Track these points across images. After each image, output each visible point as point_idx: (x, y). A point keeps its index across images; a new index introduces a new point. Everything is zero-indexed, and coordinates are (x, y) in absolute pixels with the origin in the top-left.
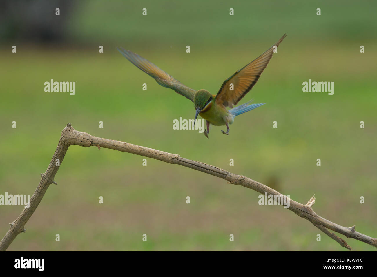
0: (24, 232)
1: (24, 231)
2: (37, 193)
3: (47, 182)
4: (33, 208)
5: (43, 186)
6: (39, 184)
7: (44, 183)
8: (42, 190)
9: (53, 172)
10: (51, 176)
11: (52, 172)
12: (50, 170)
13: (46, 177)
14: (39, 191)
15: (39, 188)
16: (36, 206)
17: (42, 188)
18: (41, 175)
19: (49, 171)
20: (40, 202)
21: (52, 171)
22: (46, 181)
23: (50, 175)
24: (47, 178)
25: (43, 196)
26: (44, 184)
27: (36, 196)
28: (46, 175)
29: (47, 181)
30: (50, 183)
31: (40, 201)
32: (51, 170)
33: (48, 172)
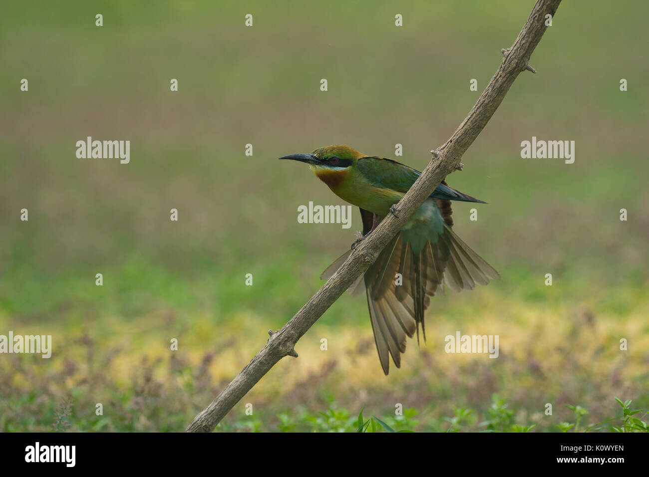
0: (461, 170)
1: (459, 169)
2: (493, 90)
3: (515, 68)
4: (482, 120)
5: (507, 76)
6: (498, 70)
7: (510, 69)
8: (503, 83)
9: (529, 47)
10: (524, 56)
11: (527, 47)
12: (524, 42)
13: (513, 56)
14: (498, 85)
15: (497, 80)
16: (488, 115)
17: (505, 79)
18: (503, 52)
19: (521, 44)
20: (496, 109)
21: (528, 44)
22: (513, 64)
23: (523, 52)
24: (515, 58)
25: (503, 96)
26: (508, 71)
27: (491, 96)
28: (513, 51)
29: (515, 65)
30: (522, 70)
31: (498, 106)
32: (526, 43)
33: (518, 45)
